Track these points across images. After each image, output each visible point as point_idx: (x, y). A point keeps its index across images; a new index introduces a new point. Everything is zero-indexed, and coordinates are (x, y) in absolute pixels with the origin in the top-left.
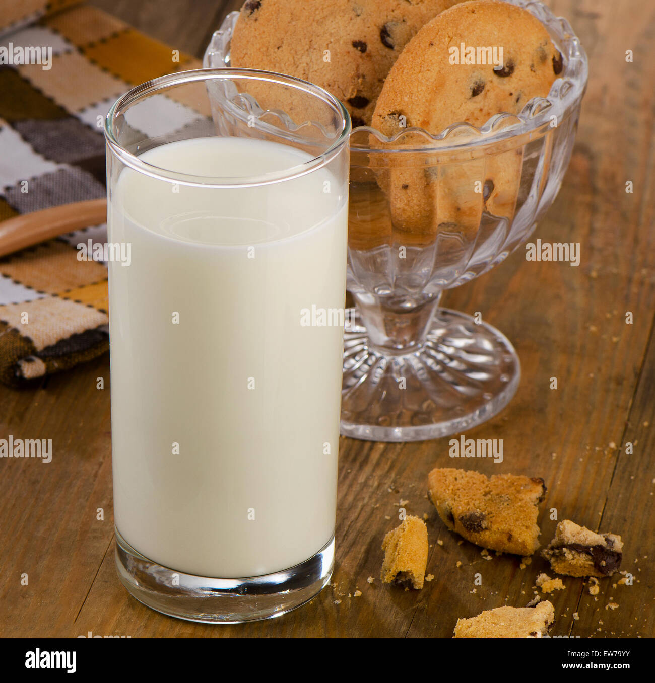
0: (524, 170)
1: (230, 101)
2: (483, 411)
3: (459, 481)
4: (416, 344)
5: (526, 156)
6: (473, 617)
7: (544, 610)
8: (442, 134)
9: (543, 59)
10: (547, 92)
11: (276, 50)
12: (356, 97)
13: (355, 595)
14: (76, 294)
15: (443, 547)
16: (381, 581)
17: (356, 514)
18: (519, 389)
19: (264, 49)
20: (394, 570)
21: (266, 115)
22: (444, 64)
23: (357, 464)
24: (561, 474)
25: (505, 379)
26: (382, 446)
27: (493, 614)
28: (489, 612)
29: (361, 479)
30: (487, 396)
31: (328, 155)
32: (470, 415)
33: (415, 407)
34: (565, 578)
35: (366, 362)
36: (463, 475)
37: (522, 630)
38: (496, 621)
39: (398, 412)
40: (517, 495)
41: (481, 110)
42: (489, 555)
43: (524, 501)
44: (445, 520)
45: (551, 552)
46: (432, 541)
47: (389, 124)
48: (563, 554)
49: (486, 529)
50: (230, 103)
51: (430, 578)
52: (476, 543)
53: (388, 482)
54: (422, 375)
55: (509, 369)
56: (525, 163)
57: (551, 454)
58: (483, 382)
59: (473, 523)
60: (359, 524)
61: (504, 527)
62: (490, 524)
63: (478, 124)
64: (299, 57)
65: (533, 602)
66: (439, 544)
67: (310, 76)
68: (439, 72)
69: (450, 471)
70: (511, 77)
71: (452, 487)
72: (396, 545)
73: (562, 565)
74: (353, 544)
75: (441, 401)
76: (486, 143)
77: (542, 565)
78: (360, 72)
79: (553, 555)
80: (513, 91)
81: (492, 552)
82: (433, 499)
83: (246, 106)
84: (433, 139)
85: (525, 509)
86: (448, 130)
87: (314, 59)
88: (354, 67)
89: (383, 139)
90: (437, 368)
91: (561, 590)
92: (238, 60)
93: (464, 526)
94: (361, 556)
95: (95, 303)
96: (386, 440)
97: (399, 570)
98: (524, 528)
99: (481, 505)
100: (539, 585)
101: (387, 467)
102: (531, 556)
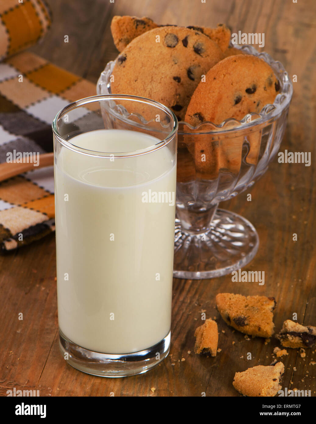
0: (262, 141)
1: (112, 108)
2: (241, 263)
3: (232, 300)
4: (206, 228)
5: (263, 134)
6: (243, 371)
7: (279, 367)
8: (221, 124)
9: (270, 84)
10: (273, 101)
11: (134, 82)
12: (176, 105)
13: (182, 361)
14: (30, 204)
15: (225, 334)
16: (195, 353)
17: (179, 318)
18: (259, 250)
19: (128, 82)
20: (201, 347)
21: (131, 116)
22: (222, 89)
23: (179, 291)
24: (282, 294)
25: (251, 245)
26: (190, 282)
27: (254, 370)
28: (251, 369)
29: (181, 299)
30: (243, 254)
31: (167, 140)
32: (235, 265)
33: (206, 260)
34: (288, 349)
35: (181, 238)
36: (234, 297)
37: (269, 378)
38: (255, 373)
39: (198, 264)
40: (262, 307)
41: (240, 111)
42: (249, 337)
43: (265, 310)
44: (225, 320)
45: (281, 336)
46: (220, 331)
47: (194, 120)
48: (287, 337)
49: (247, 325)
50: (111, 110)
51: (220, 350)
52: (242, 332)
53: (195, 301)
54: (209, 244)
55: (253, 240)
56: (263, 137)
57: (277, 284)
58: (240, 247)
59: (240, 322)
60: (181, 323)
61: (256, 324)
62: (249, 322)
63: (238, 118)
64: (146, 85)
65: (273, 363)
66: (223, 333)
67: (152, 95)
68: (219, 93)
69: (227, 295)
70: (255, 94)
71: (228, 303)
72: (202, 334)
73: (286, 343)
74: (179, 333)
75: (220, 257)
76: (243, 129)
77: (276, 342)
78: (178, 92)
79: (282, 338)
80: (256, 101)
81: (250, 336)
82: (219, 310)
83: (120, 111)
84: (216, 127)
85: (266, 314)
86: (224, 122)
87: (154, 86)
88: (175, 90)
89: (191, 128)
90: (216, 240)
91: (286, 355)
92: (115, 87)
93: (236, 323)
94: (183, 340)
95: (41, 210)
96: (192, 278)
97: (204, 347)
98: (266, 324)
99: (244, 312)
100: (275, 353)
101: (194, 292)
102: (270, 338)
